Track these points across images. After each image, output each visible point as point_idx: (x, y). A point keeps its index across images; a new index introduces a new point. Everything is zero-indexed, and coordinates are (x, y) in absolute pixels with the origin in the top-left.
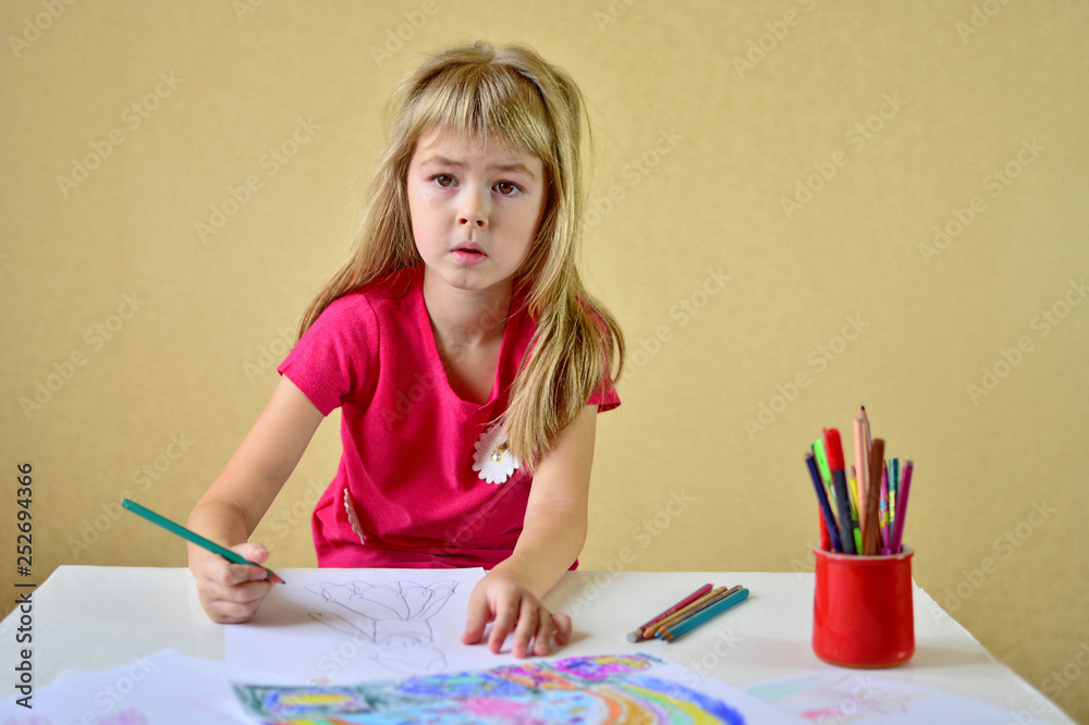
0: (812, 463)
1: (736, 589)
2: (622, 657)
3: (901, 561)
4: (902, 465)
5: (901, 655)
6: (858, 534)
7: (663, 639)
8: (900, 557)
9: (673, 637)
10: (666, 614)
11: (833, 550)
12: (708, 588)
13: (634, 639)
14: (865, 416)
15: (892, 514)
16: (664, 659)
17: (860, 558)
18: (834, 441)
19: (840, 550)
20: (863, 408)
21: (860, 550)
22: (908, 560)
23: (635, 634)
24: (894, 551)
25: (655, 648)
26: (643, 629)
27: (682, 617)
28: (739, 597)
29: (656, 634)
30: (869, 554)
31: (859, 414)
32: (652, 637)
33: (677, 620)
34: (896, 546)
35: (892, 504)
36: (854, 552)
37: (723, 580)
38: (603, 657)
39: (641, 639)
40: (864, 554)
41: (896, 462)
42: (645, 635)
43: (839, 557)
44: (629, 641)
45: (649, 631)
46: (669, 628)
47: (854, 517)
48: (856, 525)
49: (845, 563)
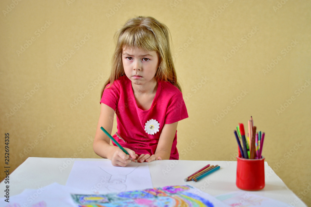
0: (236, 133)
1: (216, 166)
2: (182, 186)
3: (261, 161)
4: (262, 133)
5: (261, 187)
6: (249, 153)
7: (194, 181)
8: (261, 159)
9: (197, 180)
10: (196, 173)
11: (242, 157)
12: (209, 166)
13: (186, 180)
14: (252, 119)
15: (259, 147)
16: (194, 187)
17: (249, 160)
18: (242, 127)
19: (244, 157)
20: (251, 117)
21: (249, 157)
22: (263, 161)
23: (186, 179)
24: (259, 158)
25: (191, 183)
26: (189, 178)
27: (200, 174)
28: (217, 168)
29: (192, 179)
30: (252, 159)
31: (250, 119)
32: (191, 180)
33: (199, 175)
34: (260, 156)
35: (259, 144)
36: (248, 158)
37: (213, 163)
38: (177, 186)
39: (188, 180)
40: (250, 158)
41: (260, 132)
42: (189, 179)
43: (244, 159)
44: (185, 181)
45: (190, 178)
46: (196, 177)
47: (248, 148)
48: (248, 150)
49: (245, 161)
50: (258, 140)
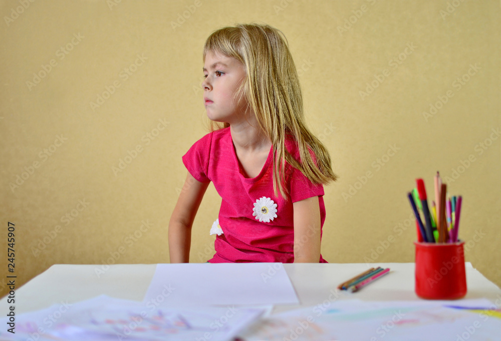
0: (411, 197)
3: (458, 246)
5: (460, 293)
6: (436, 234)
8: (458, 244)
11: (424, 241)
17: (437, 244)
18: (421, 184)
19: (426, 240)
20: (438, 173)
21: (437, 240)
22: (462, 246)
24: (454, 241)
30: (442, 242)
34: (455, 239)
36: (434, 241)
40: (439, 242)
43: (427, 244)
47: (434, 225)
48: (435, 229)
49: (430, 248)
50: (451, 212)
